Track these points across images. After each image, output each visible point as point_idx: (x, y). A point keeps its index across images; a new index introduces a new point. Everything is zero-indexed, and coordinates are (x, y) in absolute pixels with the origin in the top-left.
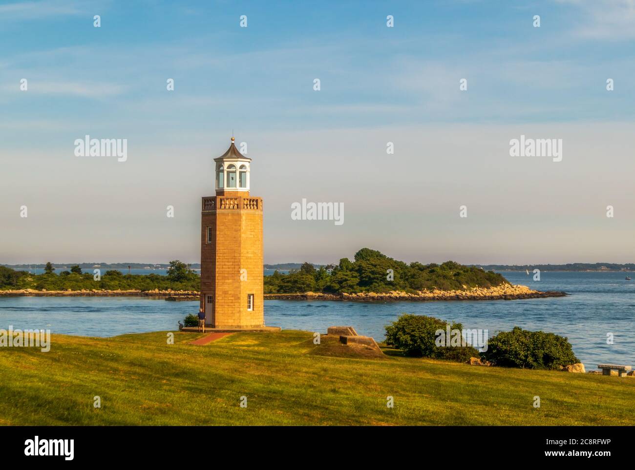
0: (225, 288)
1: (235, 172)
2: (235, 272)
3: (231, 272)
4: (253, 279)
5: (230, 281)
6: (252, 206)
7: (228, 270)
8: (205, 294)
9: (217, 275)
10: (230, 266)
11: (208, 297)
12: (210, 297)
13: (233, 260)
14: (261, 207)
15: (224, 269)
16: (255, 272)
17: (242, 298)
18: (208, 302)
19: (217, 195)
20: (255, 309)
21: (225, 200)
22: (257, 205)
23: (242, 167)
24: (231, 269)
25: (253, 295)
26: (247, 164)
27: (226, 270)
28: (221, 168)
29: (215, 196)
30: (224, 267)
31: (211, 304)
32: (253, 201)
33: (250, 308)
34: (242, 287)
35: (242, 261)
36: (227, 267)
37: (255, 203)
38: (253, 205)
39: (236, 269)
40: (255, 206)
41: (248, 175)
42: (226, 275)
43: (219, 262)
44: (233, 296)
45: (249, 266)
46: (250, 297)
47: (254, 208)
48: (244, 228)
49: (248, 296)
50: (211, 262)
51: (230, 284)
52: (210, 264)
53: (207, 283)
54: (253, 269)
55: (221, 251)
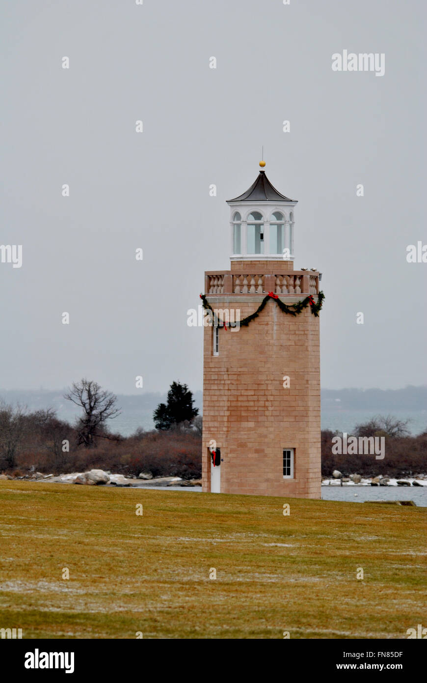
0: (240, 437)
1: (262, 226)
2: (260, 409)
3: (252, 409)
4: (293, 420)
5: (251, 424)
7: (247, 404)
8: (209, 449)
10: (250, 398)
13: (255, 387)
15: (239, 404)
16: (298, 409)
17: (271, 455)
20: (297, 474)
21: (242, 277)
22: (301, 286)
23: (276, 215)
24: (252, 404)
25: (294, 450)
27: (243, 404)
32: (295, 280)
33: (289, 474)
36: (245, 398)
38: (295, 286)
39: (262, 403)
42: (243, 414)
43: (230, 390)
44: (257, 451)
45: (286, 398)
46: (289, 453)
47: (295, 292)
48: (275, 328)
49: (284, 452)
50: (218, 390)
51: (250, 429)
52: (217, 394)
53: (212, 429)
54: (293, 404)
55: (235, 370)
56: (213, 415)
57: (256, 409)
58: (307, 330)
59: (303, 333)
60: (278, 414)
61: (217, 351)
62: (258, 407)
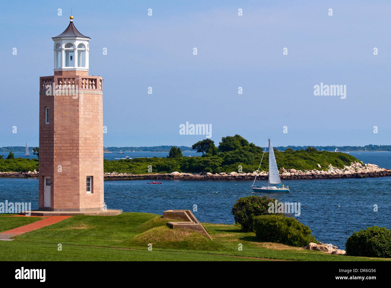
1: (73, 51)
2: (74, 154)
3: (69, 154)
4: (91, 160)
5: (69, 163)
6: (90, 86)
7: (66, 151)
8: (43, 176)
9: (55, 157)
10: (68, 148)
11: (47, 179)
12: (49, 179)
13: (71, 141)
14: (100, 87)
15: (62, 151)
16: (94, 154)
17: (80, 180)
18: (47, 185)
19: (55, 75)
20: (94, 191)
21: (63, 79)
22: (96, 85)
23: (81, 45)
24: (69, 151)
25: (92, 177)
26: (86, 43)
27: (64, 151)
28: (60, 47)
29: (54, 75)
30: (62, 148)
31: (50, 186)
32: (92, 81)
33: (89, 190)
34: (80, 170)
35: (80, 142)
36: (65, 148)
37: (94, 82)
38: (92, 85)
39: (75, 151)
40: (94, 86)
41: (87, 54)
42: (64, 157)
43: (56, 143)
44: (72, 178)
45: (88, 148)
46: (89, 179)
47: (92, 88)
48: (82, 108)
49: (87, 178)
50: (49, 143)
51: (68, 166)
52: (48, 146)
53: (45, 166)
54: (91, 151)
55: (59, 132)
56: (46, 157)
57: (71, 154)
58: (99, 110)
59: (96, 111)
60: (84, 157)
61: (48, 122)
62: (73, 153)
